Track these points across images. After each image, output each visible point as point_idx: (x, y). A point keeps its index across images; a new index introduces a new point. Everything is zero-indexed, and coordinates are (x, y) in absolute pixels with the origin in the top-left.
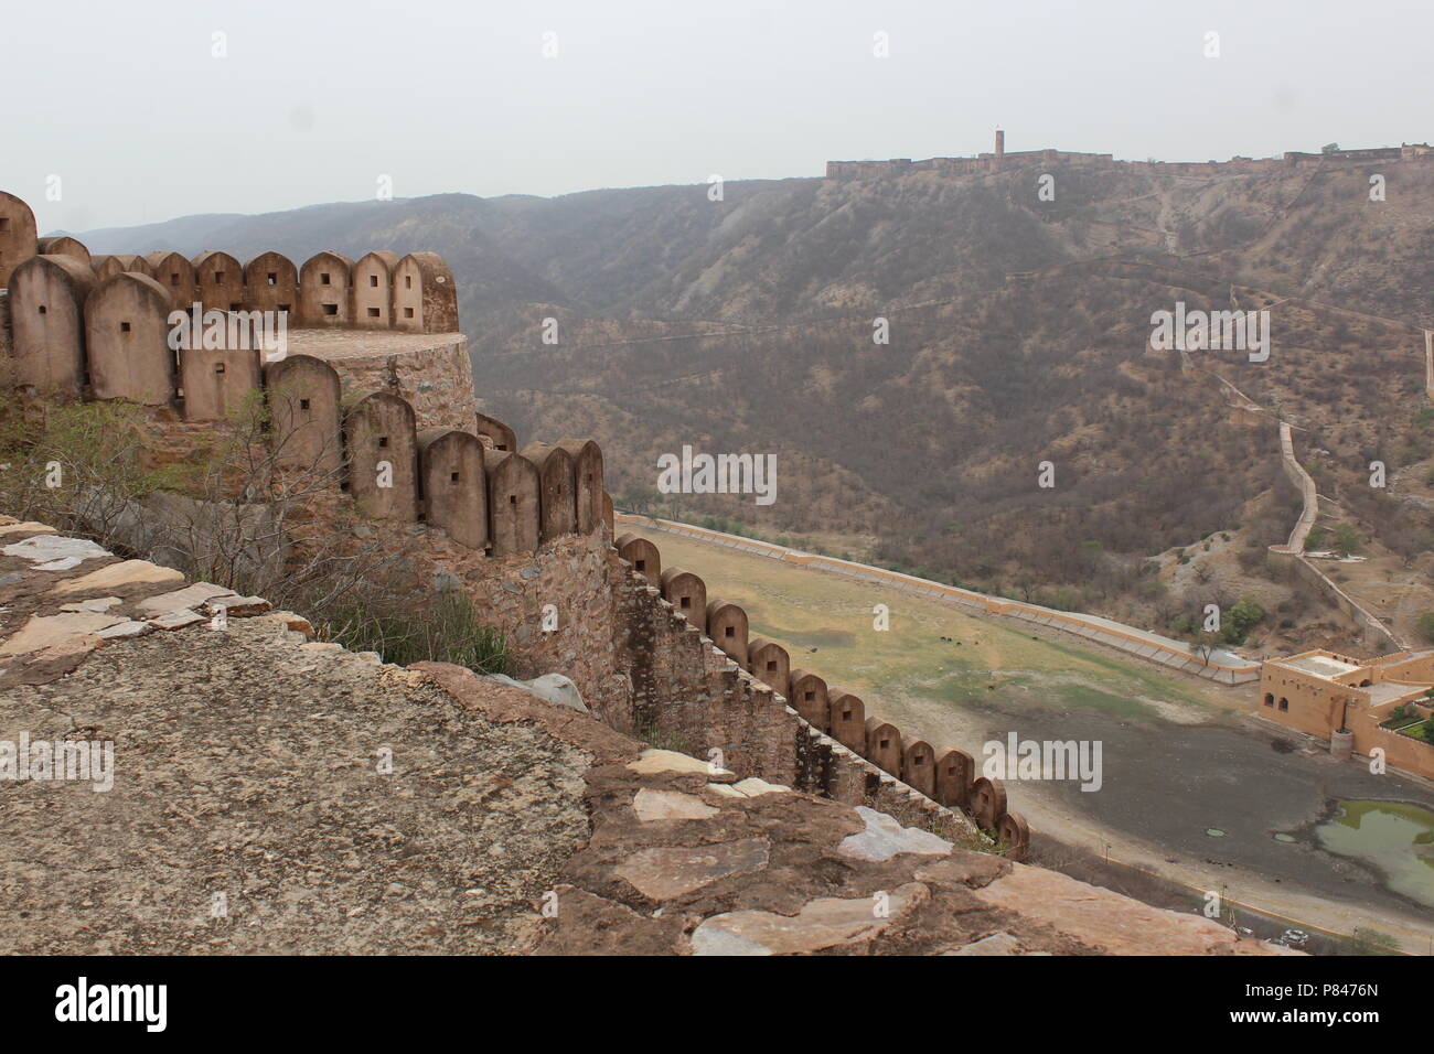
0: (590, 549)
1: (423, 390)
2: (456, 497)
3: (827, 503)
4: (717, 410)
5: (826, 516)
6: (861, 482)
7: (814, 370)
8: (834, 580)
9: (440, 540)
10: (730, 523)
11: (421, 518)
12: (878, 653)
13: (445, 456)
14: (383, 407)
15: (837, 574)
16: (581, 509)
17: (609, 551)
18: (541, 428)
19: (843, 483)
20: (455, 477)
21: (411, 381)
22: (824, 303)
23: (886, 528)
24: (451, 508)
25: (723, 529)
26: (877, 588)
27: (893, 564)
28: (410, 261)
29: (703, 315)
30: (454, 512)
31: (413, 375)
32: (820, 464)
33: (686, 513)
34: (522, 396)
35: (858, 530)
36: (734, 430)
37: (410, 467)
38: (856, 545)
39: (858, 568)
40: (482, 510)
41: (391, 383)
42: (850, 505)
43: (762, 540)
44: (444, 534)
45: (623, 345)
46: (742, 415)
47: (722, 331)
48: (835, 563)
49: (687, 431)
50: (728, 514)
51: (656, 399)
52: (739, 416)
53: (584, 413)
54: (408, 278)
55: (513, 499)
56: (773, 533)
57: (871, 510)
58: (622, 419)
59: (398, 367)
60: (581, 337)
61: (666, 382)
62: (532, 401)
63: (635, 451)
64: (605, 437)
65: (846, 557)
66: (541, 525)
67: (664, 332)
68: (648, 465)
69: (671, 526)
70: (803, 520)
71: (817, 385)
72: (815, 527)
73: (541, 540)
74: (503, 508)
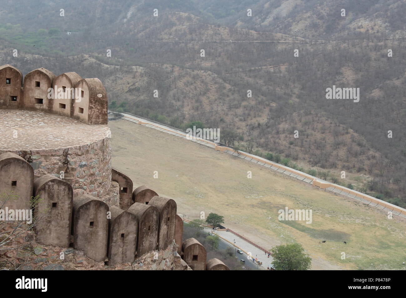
0: (164, 257)
1: (81, 166)
2: (91, 235)
3: (342, 152)
4: (282, 88)
5: (341, 160)
6: (364, 142)
7: (343, 69)
8: (341, 200)
9: (80, 257)
10: (282, 158)
11: (72, 245)
12: (363, 249)
13: (88, 213)
14: (56, 187)
15: (343, 196)
16: (161, 236)
17: (176, 257)
18: (176, 88)
19: (353, 141)
20: (92, 224)
21: (75, 162)
22: (355, 29)
23: (376, 172)
24: (88, 240)
25: (278, 161)
26: (367, 208)
27: (379, 195)
28: (84, 83)
29: (281, 29)
30: (89, 242)
31: (77, 159)
32: (341, 128)
33: (256, 149)
34: (167, 68)
35: (359, 170)
36: (291, 101)
37: (68, 219)
38: (357, 180)
39: (357, 195)
40: (105, 242)
41: (64, 163)
42: (356, 155)
43: (300, 170)
44: (83, 254)
45: (230, 44)
46: (297, 93)
47: (290, 40)
48: (342, 189)
49: (262, 99)
50: (281, 152)
51: (246, 78)
52: (294, 93)
53: (203, 82)
54: (82, 92)
55: (123, 235)
56: (307, 167)
57: (369, 159)
58: (225, 88)
59: (69, 154)
60: (206, 36)
61: (253, 68)
62: (172, 71)
63: (230, 108)
64: (213, 98)
65: (350, 187)
66: (137, 248)
67: (255, 37)
68: (237, 117)
69: (246, 156)
70: (326, 161)
71: (344, 79)
72: (334, 166)
73: (136, 256)
74: (117, 240)
